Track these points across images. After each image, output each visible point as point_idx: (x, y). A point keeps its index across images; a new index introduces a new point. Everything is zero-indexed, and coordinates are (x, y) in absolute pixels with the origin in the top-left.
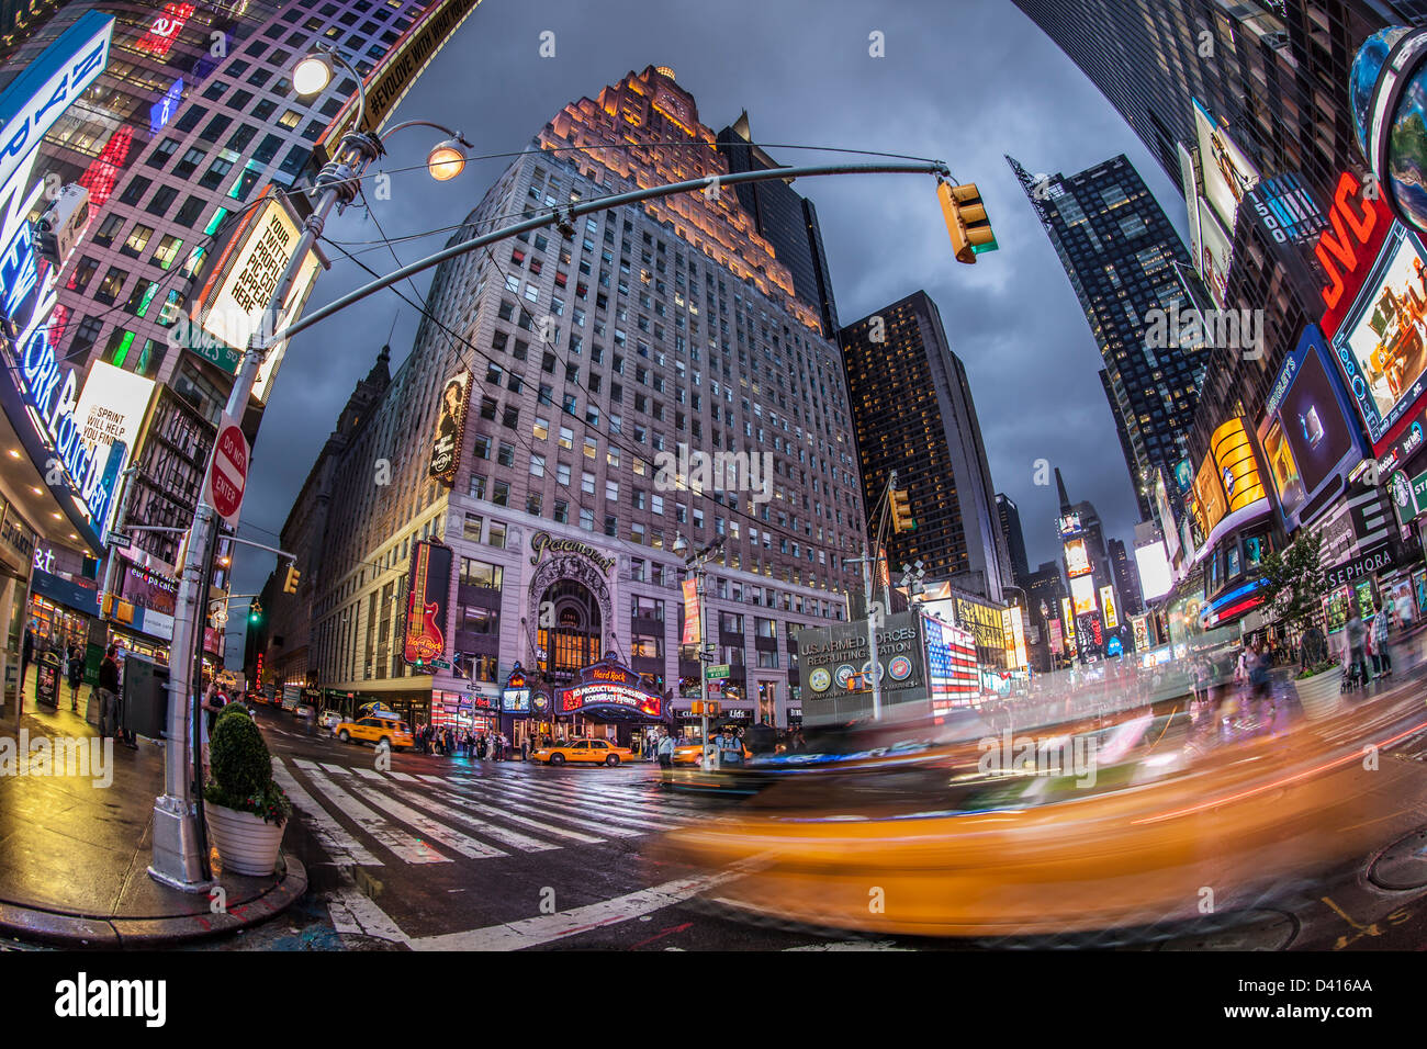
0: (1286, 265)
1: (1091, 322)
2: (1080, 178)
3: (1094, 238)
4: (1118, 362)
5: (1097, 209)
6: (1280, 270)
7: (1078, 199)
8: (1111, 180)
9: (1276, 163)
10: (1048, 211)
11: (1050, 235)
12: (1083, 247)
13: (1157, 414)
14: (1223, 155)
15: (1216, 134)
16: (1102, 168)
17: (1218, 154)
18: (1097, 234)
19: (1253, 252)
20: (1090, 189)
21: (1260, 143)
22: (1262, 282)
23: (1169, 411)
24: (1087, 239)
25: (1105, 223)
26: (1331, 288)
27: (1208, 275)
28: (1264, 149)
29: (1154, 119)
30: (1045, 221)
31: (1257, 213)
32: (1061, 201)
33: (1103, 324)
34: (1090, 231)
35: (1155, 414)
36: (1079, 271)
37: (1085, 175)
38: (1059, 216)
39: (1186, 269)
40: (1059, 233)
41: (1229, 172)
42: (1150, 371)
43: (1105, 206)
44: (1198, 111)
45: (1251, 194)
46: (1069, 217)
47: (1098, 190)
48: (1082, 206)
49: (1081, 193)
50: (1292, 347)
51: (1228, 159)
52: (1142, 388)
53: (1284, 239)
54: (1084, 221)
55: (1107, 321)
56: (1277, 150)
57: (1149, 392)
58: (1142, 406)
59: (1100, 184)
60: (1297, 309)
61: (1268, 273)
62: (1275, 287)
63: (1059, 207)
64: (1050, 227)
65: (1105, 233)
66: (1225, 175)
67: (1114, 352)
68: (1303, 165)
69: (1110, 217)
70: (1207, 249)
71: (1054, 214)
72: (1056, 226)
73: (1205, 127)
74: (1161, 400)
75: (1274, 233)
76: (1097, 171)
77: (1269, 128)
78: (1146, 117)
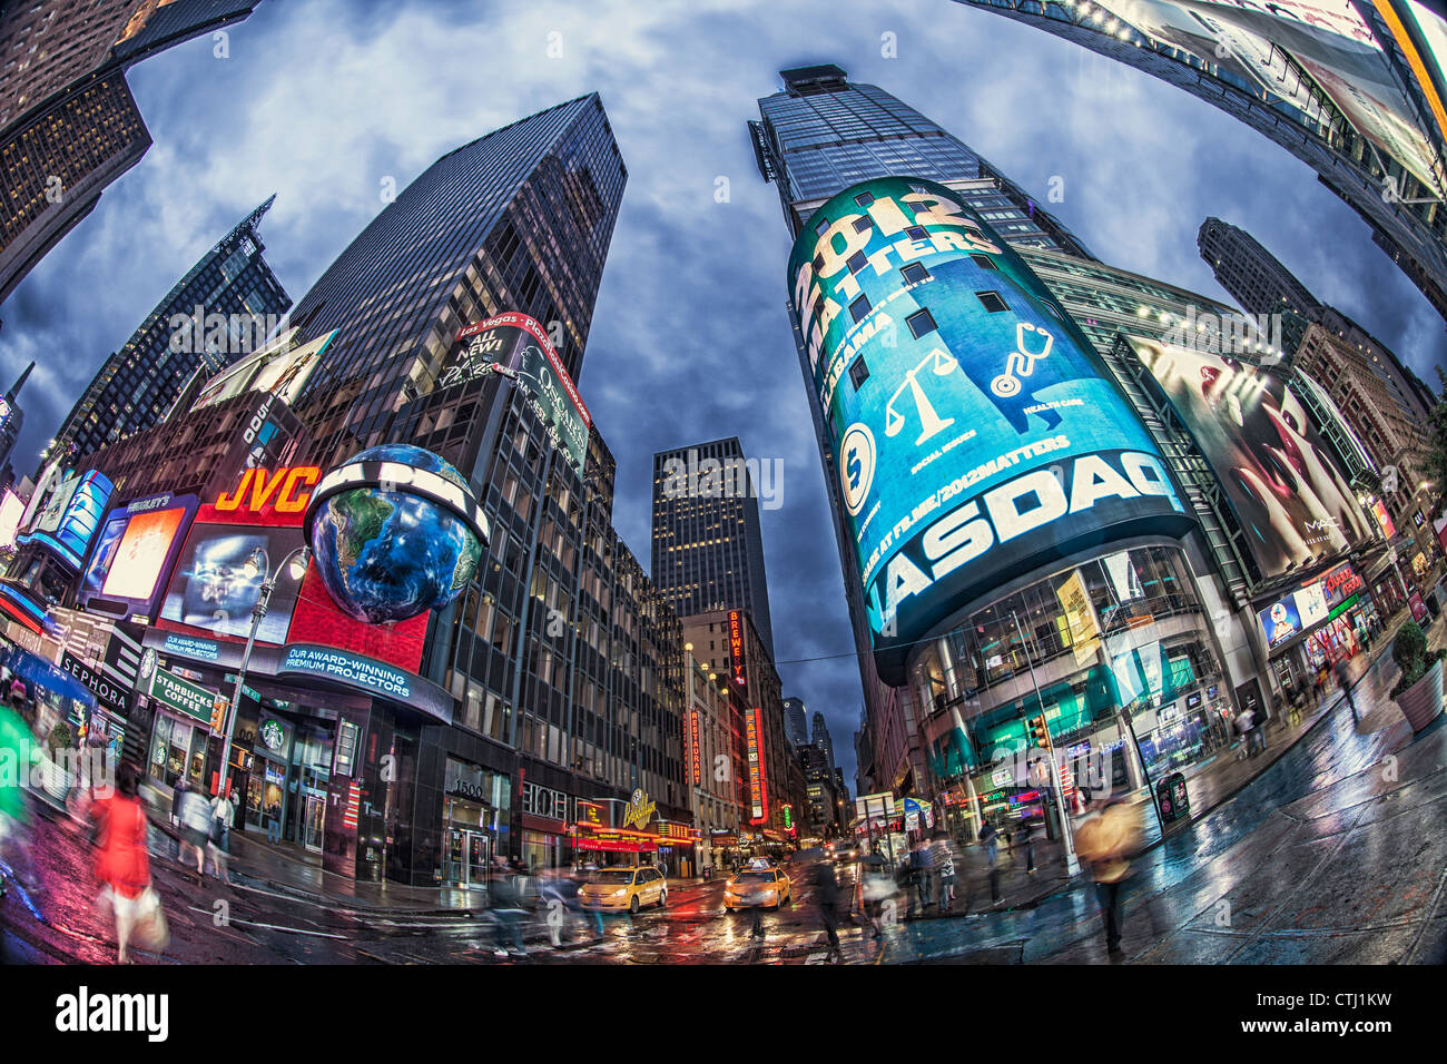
0: (229, 452)
1: (147, 320)
2: (264, 268)
3: (215, 295)
4: (125, 364)
5: (241, 290)
6: (224, 448)
7: (245, 270)
8: (268, 296)
9: (311, 418)
10: (230, 244)
11: (211, 253)
12: (206, 287)
13: (103, 428)
14: (298, 367)
15: (314, 356)
16: (276, 287)
17: (299, 363)
18: (220, 297)
19: (228, 418)
20: (256, 279)
21: (322, 400)
22: (208, 438)
23: (109, 438)
24: (213, 290)
25: (230, 302)
26: (230, 499)
27: (205, 398)
28: (318, 404)
29: (318, 309)
30: (221, 244)
31: (258, 408)
32: (241, 254)
33: (149, 333)
34: (221, 289)
35: (102, 425)
36: (185, 291)
37: (267, 271)
38: (228, 256)
39: (204, 377)
40: (213, 261)
41: (288, 377)
42: (129, 400)
43: (245, 297)
44: (330, 334)
45: (271, 398)
46: (229, 267)
47: (257, 286)
48: (240, 276)
49: (251, 271)
50: (177, 493)
51: (297, 372)
52: (115, 400)
53: (249, 441)
54: (227, 281)
55: (152, 336)
56: (322, 415)
57: (114, 409)
58: (101, 408)
59: (262, 288)
60: (203, 481)
61: (218, 439)
62: (210, 451)
63: (235, 255)
64: (217, 251)
65: (222, 304)
66: (284, 376)
67: (131, 356)
68: (318, 442)
69: (237, 305)
70: (223, 386)
71: (228, 251)
72: (218, 255)
73: (317, 345)
74: (113, 425)
75: (249, 430)
76: (273, 282)
77: (337, 401)
78: (319, 302)
